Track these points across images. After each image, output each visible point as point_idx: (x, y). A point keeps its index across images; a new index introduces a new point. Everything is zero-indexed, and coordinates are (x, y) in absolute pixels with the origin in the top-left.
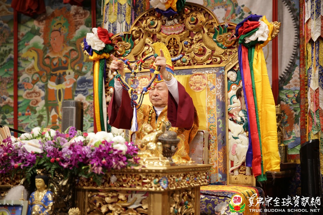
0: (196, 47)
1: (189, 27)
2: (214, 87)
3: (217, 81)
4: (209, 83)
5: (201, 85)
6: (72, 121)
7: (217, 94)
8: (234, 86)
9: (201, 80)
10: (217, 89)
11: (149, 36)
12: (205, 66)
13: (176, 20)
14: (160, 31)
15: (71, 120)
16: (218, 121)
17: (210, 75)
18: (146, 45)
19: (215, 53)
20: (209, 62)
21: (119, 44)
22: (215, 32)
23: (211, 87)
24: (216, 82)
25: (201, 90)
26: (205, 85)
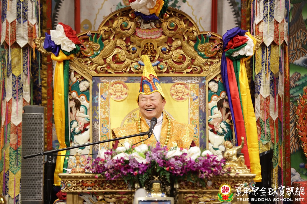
0: (176, 54)
1: (167, 32)
2: (197, 98)
3: (200, 91)
4: (192, 93)
5: (183, 95)
6: (41, 130)
7: (201, 104)
8: (215, 97)
9: (184, 90)
10: (200, 100)
11: (122, 38)
12: (185, 74)
13: (153, 24)
14: (135, 33)
15: (40, 128)
16: (201, 131)
17: (193, 85)
18: (117, 47)
19: (196, 62)
20: (189, 70)
21: (86, 44)
22: (195, 41)
23: (194, 97)
24: (199, 93)
25: (183, 100)
26: (187, 95)
